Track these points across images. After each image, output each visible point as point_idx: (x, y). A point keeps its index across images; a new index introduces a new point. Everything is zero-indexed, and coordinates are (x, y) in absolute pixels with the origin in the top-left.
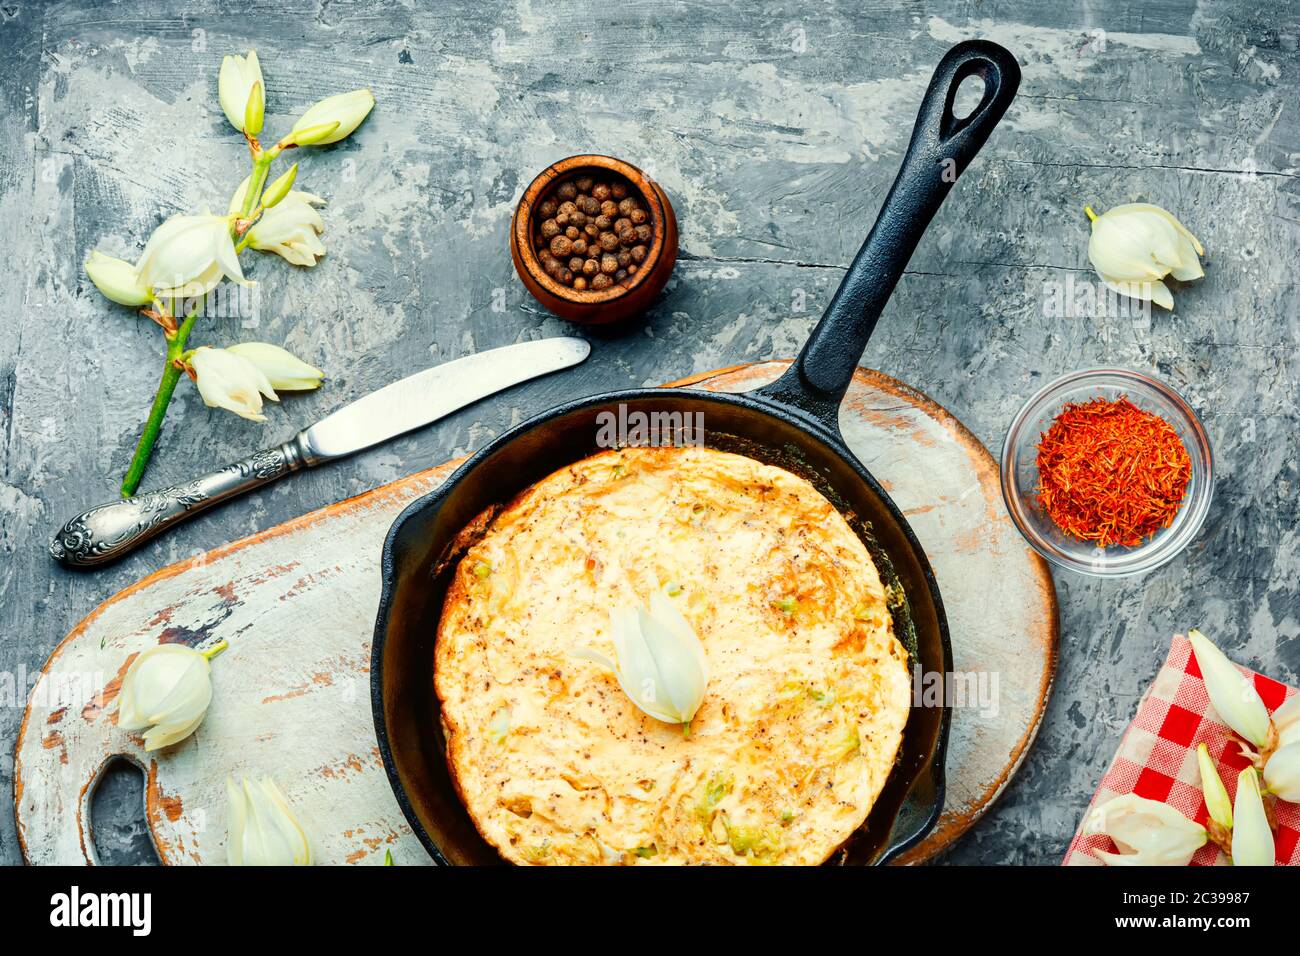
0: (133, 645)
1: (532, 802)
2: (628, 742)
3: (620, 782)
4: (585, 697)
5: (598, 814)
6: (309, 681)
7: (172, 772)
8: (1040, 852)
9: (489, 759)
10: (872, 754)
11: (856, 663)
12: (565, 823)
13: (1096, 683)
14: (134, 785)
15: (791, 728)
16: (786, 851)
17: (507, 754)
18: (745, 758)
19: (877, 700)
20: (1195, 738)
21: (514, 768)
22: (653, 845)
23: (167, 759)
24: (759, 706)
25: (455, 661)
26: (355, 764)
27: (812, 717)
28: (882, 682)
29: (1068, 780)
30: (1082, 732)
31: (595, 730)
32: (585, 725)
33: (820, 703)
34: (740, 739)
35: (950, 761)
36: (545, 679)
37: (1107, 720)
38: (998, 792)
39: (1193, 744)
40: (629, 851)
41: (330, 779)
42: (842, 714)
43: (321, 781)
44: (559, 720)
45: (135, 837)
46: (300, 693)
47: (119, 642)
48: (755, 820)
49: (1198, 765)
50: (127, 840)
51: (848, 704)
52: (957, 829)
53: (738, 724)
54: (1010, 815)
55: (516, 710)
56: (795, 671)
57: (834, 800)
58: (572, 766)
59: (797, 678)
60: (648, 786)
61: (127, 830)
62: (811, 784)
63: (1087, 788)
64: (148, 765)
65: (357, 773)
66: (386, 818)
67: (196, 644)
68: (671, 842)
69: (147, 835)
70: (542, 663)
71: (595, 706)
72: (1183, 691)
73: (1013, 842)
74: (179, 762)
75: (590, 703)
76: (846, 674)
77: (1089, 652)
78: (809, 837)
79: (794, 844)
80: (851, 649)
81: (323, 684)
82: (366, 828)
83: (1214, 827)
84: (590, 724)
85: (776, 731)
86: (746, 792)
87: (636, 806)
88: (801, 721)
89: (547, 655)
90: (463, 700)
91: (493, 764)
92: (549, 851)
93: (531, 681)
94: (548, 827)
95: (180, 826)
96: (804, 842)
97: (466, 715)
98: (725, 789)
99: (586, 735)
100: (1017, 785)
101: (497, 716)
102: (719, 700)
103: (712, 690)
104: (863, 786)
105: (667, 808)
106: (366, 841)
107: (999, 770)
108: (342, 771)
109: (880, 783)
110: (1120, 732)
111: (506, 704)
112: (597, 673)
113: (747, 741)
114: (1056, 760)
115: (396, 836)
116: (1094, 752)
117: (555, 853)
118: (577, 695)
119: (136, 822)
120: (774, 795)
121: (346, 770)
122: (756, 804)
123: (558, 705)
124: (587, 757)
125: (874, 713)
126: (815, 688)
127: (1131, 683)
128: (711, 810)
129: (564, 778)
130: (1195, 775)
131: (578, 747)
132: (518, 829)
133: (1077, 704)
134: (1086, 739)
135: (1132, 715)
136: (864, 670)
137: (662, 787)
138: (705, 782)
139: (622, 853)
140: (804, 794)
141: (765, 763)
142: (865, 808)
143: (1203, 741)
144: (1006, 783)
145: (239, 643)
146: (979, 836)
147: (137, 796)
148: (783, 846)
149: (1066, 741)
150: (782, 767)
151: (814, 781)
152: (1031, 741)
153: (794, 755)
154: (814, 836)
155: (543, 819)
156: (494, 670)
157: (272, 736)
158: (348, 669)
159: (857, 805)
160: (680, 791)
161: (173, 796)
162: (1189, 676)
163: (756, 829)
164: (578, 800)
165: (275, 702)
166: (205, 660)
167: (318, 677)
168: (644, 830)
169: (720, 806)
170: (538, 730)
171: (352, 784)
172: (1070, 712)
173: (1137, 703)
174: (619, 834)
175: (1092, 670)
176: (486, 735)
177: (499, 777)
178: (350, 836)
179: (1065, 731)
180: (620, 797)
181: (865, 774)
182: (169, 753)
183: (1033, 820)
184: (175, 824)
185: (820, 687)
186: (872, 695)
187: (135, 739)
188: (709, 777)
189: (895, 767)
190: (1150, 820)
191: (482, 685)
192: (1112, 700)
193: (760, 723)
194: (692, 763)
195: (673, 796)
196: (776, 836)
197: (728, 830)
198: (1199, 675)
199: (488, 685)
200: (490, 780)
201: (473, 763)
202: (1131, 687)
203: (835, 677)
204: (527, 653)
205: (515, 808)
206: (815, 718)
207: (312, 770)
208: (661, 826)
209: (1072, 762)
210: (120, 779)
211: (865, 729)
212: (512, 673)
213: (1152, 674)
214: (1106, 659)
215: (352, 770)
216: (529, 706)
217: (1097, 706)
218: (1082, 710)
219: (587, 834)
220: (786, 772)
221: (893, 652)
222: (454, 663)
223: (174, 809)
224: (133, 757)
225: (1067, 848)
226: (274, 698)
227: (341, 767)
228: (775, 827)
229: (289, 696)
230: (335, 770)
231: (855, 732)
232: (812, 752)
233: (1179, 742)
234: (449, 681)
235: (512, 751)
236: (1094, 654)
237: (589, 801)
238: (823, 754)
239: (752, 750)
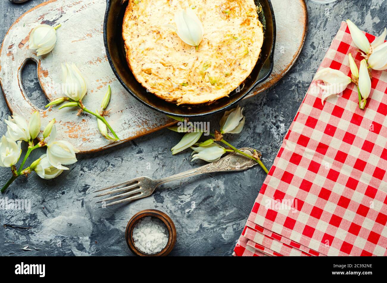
0: (33, 25)
1: (151, 70)
2: (180, 52)
3: (178, 64)
4: (167, 39)
5: (171, 73)
6: (85, 36)
7: (45, 63)
8: (302, 86)
9: (139, 57)
10: (252, 55)
11: (247, 29)
12: (161, 76)
13: (319, 37)
14: (34, 68)
15: (228, 48)
16: (227, 84)
17: (144, 56)
18: (215, 57)
19: (254, 39)
20: (348, 51)
21: (146, 60)
22: (187, 83)
23: (44, 59)
24: (219, 41)
25: (129, 28)
26: (99, 60)
27: (234, 45)
28: (255, 34)
29: (310, 65)
30: (315, 51)
31: (170, 49)
32: (167, 47)
33: (236, 41)
34: (213, 51)
35: (275, 59)
36: (155, 34)
37: (322, 47)
38: (290, 68)
39: (347, 53)
40: (180, 84)
41: (92, 65)
42: (243, 44)
43: (89, 65)
44: (159, 46)
45: (35, 83)
46: (83, 40)
47: (29, 25)
48: (217, 75)
49: (349, 59)
50: (32, 84)
51: (245, 41)
52: (277, 79)
53: (212, 46)
54: (293, 76)
55: (146, 43)
56: (229, 31)
57: (241, 69)
58: (163, 59)
59: (230, 33)
60: (186, 65)
61: (32, 81)
62: (234, 64)
63: (316, 68)
64: (38, 61)
65: (100, 63)
66: (108, 76)
67: (52, 25)
68: (192, 82)
69: (38, 82)
70: (154, 29)
71: (170, 42)
72: (344, 37)
73: (294, 83)
74: (47, 60)
75: (169, 41)
76: (244, 32)
77: (317, 27)
78: (233, 80)
79: (229, 82)
80: (246, 25)
81: (90, 37)
82: (102, 79)
83: (353, 77)
84: (168, 47)
85: (224, 49)
86: (215, 67)
87: (182, 71)
88: (231, 46)
89: (156, 27)
90: (131, 40)
91: (140, 59)
92: (156, 84)
93: (151, 34)
94: (156, 77)
95: (48, 79)
96: (232, 81)
97: (132, 44)
98: (208, 66)
99: (167, 50)
100: (295, 67)
101: (141, 45)
102: (207, 40)
103: (205, 37)
104: (249, 65)
105: (191, 71)
106: (102, 83)
107: (290, 61)
108: (95, 62)
109: (254, 64)
110: (326, 51)
111: (144, 41)
112: (171, 32)
113: (215, 52)
114: (307, 59)
115: (112, 81)
116: (318, 57)
117: (158, 85)
118: (165, 38)
119: (35, 79)
120: (223, 68)
121: (97, 62)
122: (218, 70)
123: (159, 41)
124: (168, 57)
125: (253, 43)
126: (235, 36)
127: (329, 36)
128: (204, 72)
129: (161, 63)
130: (348, 62)
131: (165, 54)
132: (147, 78)
133: (313, 43)
134: (316, 53)
135: (329, 46)
136: (250, 31)
137: (190, 65)
138: (203, 64)
139: (178, 85)
140: (232, 67)
141: (220, 58)
142: (250, 71)
143: (350, 52)
144: (292, 65)
145: (64, 25)
146: (284, 82)
147: (35, 71)
148: (226, 82)
149: (310, 54)
150: (225, 59)
151: (235, 63)
152: (299, 53)
153: (229, 56)
154: (235, 79)
155: (155, 75)
156: (140, 31)
157: (74, 52)
158: (97, 32)
159: (248, 70)
160: (195, 66)
161: (45, 70)
162: (346, 33)
163: (218, 77)
164: (165, 69)
165: (75, 42)
166: (55, 30)
167: (88, 35)
168: (184, 78)
169: (207, 71)
170: (153, 49)
171: (98, 66)
172: (311, 45)
173: (331, 42)
174: (177, 79)
175: (318, 33)
176: (138, 50)
177: (142, 63)
178: (98, 81)
179: (309, 51)
180: (178, 68)
181: (250, 61)
182: (44, 57)
183: (300, 77)
184: (46, 78)
185: (237, 36)
186: (252, 38)
187: (34, 53)
188: (203, 63)
189: (259, 59)
190: (334, 75)
191: (136, 36)
192: (324, 41)
193: (219, 46)
194: (199, 58)
195: (193, 68)
196: (224, 80)
197: (209, 78)
198: (349, 33)
199: (138, 36)
200: (139, 64)
201: (134, 59)
202: (329, 38)
203: (241, 33)
204: (150, 26)
205: (147, 72)
206: (235, 45)
207: (86, 62)
208: (190, 77)
209: (312, 60)
210: (30, 66)
211: (249, 48)
212: (145, 32)
213: (335, 34)
214: (322, 29)
215: (98, 62)
216: (150, 42)
217: (319, 43)
218: (314, 44)
219: (168, 79)
220: (227, 61)
221: (258, 25)
222: (128, 29)
223: (46, 74)
224: (33, 59)
225: (310, 85)
226: (75, 41)
227: (95, 61)
228: (223, 77)
229: (80, 40)
230: (93, 62)
231: (247, 49)
232: (234, 55)
233: (343, 53)
234: (127, 34)
235: (145, 55)
236: (318, 28)
237: (168, 70)
238: (237, 55)
239: (216, 54)
